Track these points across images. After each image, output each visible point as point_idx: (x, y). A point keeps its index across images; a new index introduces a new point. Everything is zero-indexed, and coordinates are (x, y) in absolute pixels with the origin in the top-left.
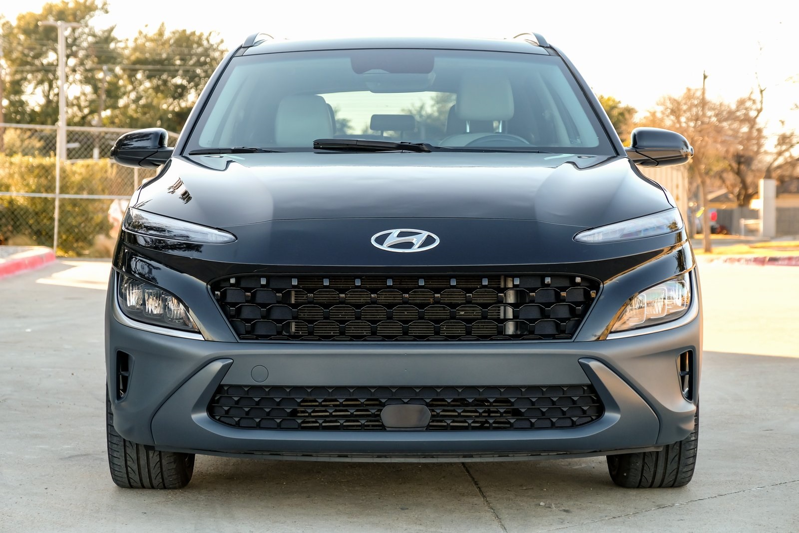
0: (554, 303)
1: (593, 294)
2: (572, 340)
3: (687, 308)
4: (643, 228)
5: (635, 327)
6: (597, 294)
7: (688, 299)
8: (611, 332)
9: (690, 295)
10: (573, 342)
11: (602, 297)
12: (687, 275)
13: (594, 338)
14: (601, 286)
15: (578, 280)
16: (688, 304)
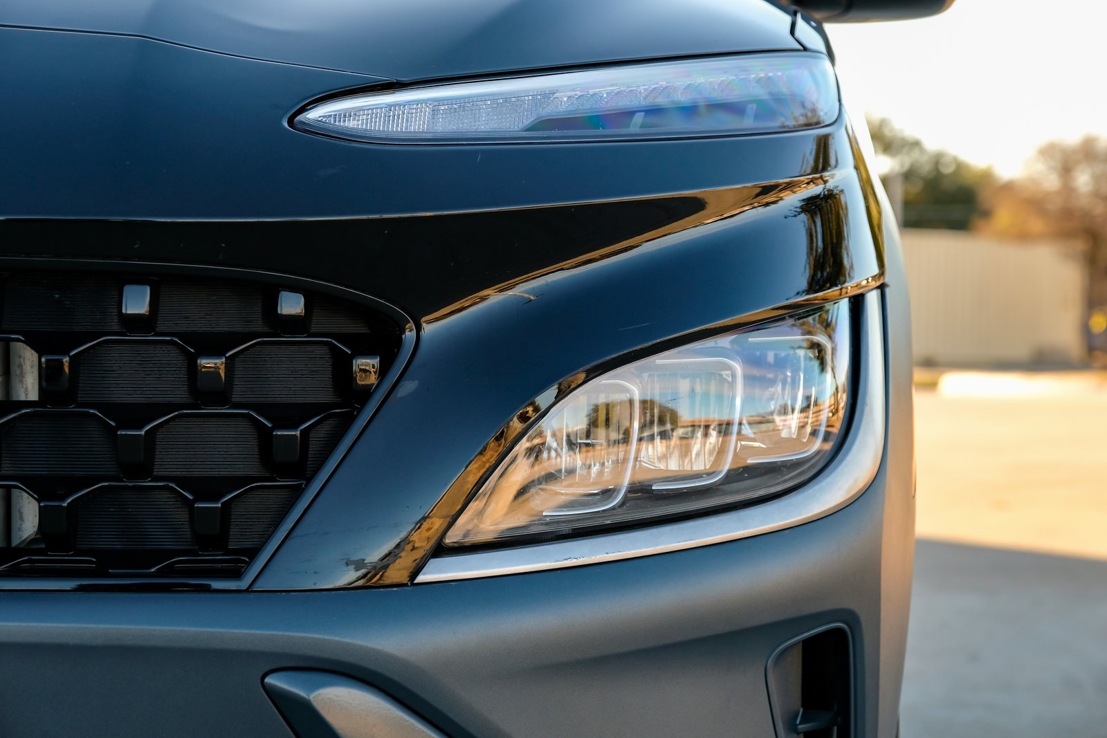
0: (169, 408)
1: (366, 366)
2: (244, 584)
3: (828, 446)
4: (642, 102)
5: (565, 528)
6: (383, 372)
7: (835, 412)
8: (441, 550)
9: (843, 399)
10: (248, 590)
11: (408, 387)
12: (841, 312)
13: (349, 576)
14: (409, 335)
15: (291, 305)
16: (835, 430)
